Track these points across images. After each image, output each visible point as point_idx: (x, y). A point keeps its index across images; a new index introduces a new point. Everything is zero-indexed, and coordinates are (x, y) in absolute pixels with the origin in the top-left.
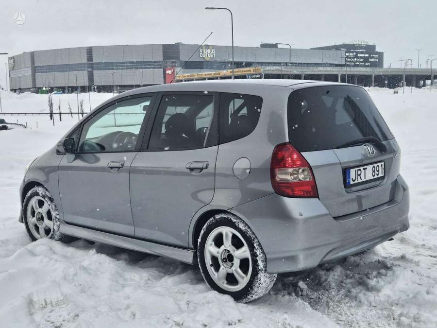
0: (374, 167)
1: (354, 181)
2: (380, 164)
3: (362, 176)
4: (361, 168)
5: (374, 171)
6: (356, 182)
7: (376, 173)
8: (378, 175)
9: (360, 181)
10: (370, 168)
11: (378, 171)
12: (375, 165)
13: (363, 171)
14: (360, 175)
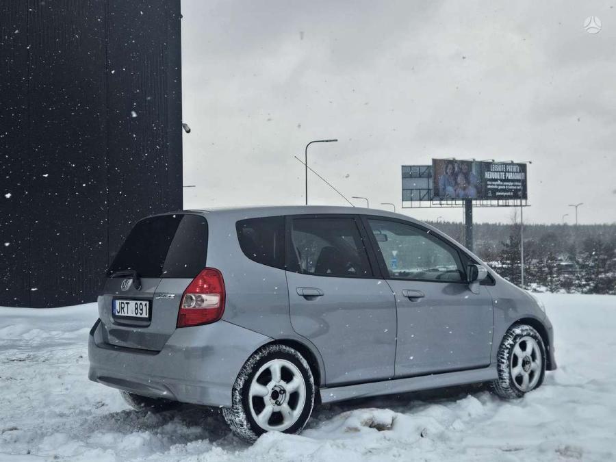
0: (136, 304)
1: (118, 313)
2: (144, 303)
3: (125, 309)
4: (125, 302)
5: (136, 309)
6: (120, 314)
7: (139, 311)
8: (141, 314)
9: (123, 314)
10: (132, 303)
11: (142, 310)
12: (139, 302)
13: (126, 305)
14: (123, 308)
